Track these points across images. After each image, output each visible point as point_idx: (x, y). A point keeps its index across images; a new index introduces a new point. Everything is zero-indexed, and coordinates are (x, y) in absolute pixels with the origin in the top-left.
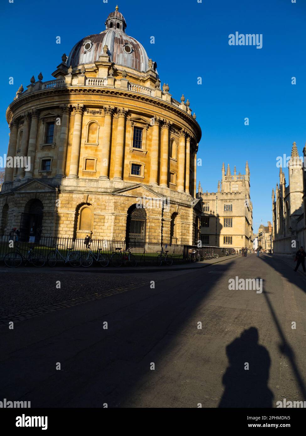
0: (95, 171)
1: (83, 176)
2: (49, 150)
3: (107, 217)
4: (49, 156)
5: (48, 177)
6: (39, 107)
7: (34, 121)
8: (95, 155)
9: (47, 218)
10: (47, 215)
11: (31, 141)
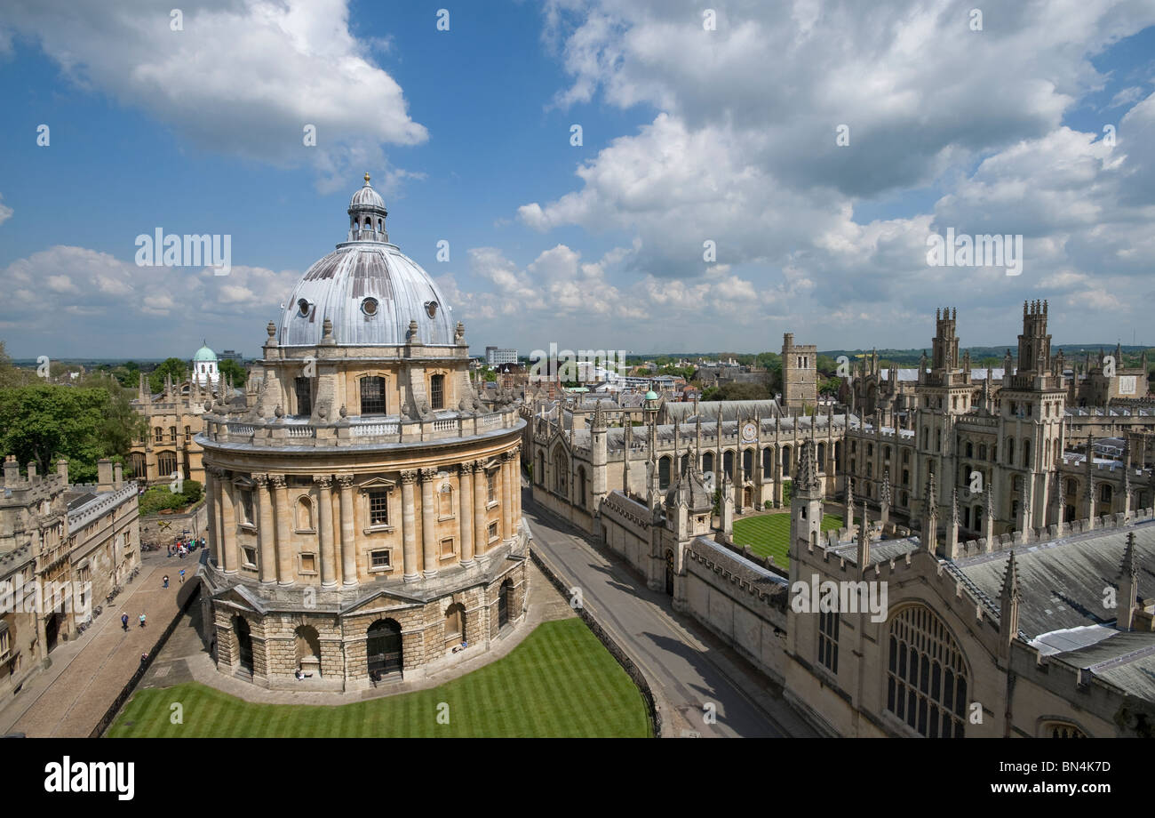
0: (454, 555)
1: (441, 565)
2: (384, 537)
3: (480, 612)
4: (385, 546)
5: (390, 577)
6: (357, 471)
7: (348, 494)
8: (453, 532)
9: (411, 641)
10: (410, 636)
11: (349, 527)
